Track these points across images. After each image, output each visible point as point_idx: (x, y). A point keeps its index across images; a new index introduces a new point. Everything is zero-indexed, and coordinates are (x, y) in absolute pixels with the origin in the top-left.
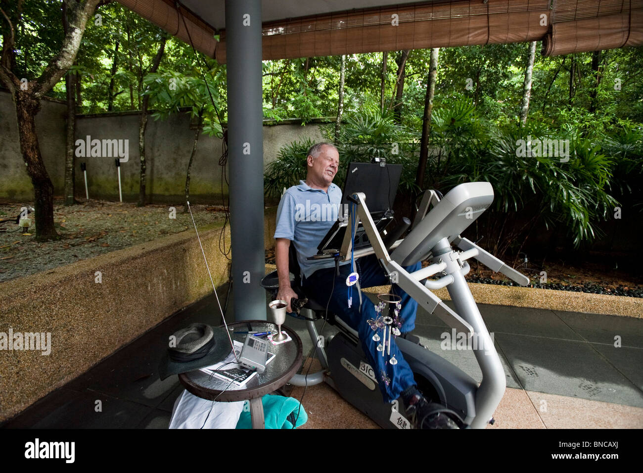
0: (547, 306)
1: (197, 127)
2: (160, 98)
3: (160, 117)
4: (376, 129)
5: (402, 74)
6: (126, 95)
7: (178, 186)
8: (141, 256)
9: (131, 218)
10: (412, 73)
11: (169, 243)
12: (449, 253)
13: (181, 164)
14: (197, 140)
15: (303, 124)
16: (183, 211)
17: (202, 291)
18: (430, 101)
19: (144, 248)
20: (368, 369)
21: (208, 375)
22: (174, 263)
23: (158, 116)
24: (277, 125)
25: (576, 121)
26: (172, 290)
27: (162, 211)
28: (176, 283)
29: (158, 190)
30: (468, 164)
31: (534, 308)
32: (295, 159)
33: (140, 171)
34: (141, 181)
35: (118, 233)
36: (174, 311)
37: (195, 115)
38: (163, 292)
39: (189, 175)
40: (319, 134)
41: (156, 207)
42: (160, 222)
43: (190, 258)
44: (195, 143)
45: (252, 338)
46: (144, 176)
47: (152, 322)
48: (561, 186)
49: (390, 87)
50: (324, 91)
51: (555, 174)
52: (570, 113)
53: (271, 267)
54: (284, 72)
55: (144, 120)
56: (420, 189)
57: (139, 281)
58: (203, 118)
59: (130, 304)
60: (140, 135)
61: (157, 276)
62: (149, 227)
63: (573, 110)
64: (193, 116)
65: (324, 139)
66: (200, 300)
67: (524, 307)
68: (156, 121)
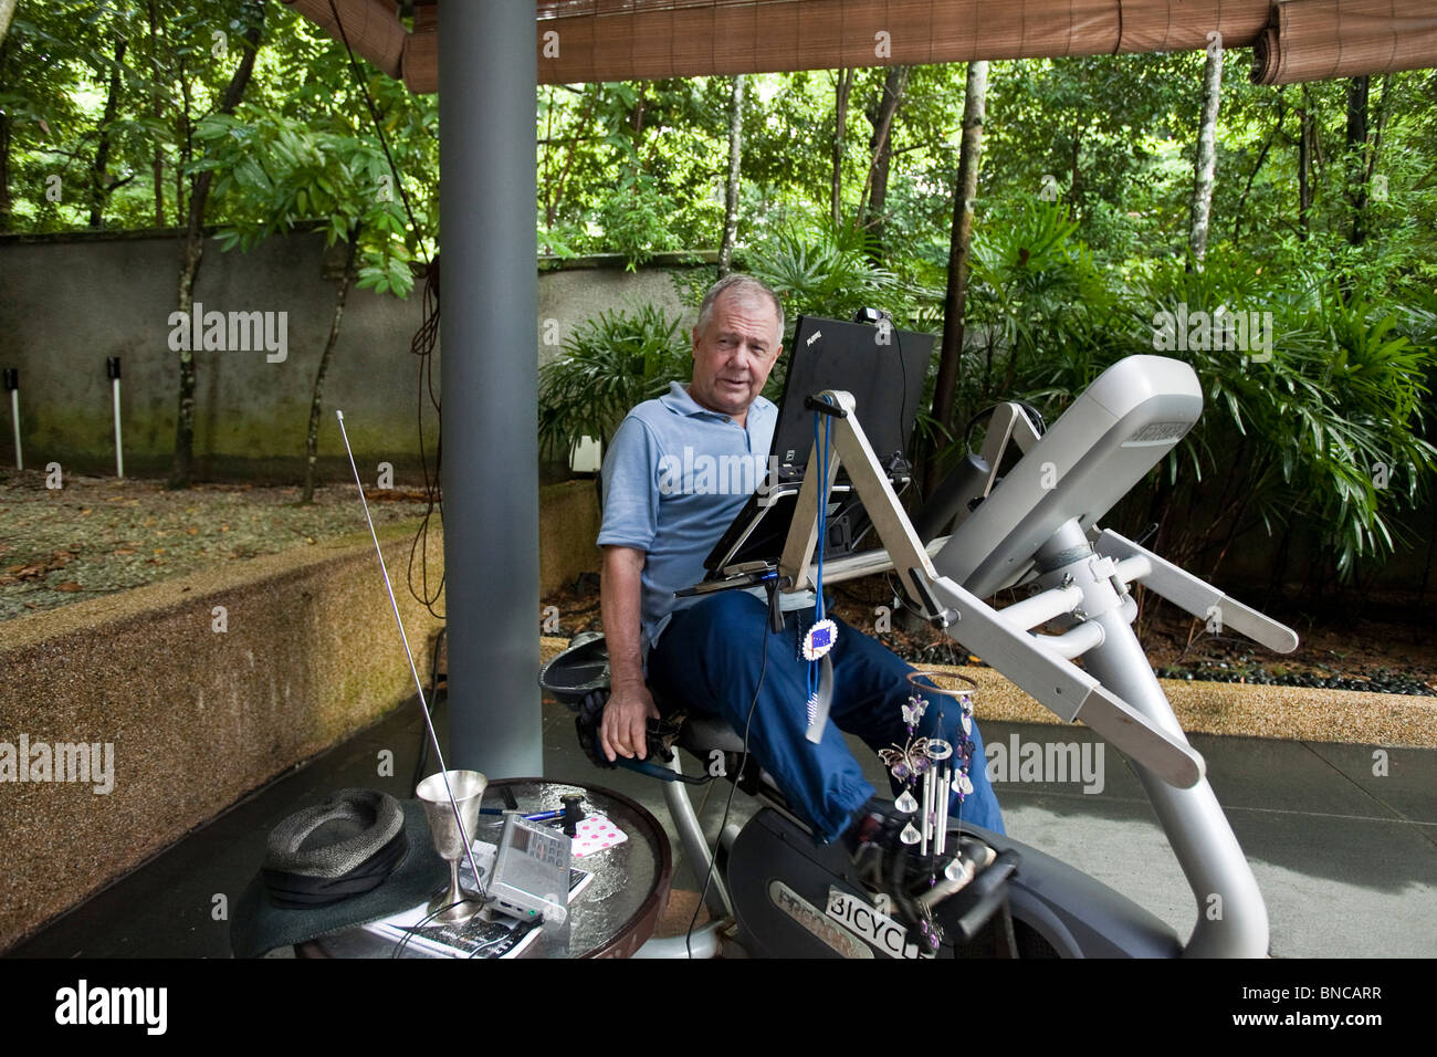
0: (1290, 732)
1: (341, 275)
2: (241, 180)
3: (239, 243)
4: (825, 277)
5: (882, 147)
6: (143, 191)
7: (286, 432)
8: (178, 609)
9: (149, 519)
10: (907, 146)
11: (263, 574)
12: (1087, 560)
13: (296, 373)
14: (343, 305)
15: (631, 266)
16: (299, 500)
17: (355, 714)
18: (967, 203)
19: (188, 589)
20: (854, 908)
21: (389, 942)
22: (276, 632)
23: (232, 238)
24: (561, 270)
25: (1320, 266)
26: (269, 709)
27: (241, 501)
28: (279, 691)
29: (229, 443)
30: (1066, 366)
31: (1256, 738)
32: (614, 354)
33: (178, 390)
34: (181, 420)
35: (109, 557)
36: (274, 771)
37: (339, 236)
38: (241, 717)
39: (318, 401)
40: (672, 294)
41: (221, 491)
42: (234, 527)
43: (323, 618)
44: (336, 314)
45: (521, 824)
46: (188, 406)
47: (205, 805)
48: (1308, 416)
49: (853, 177)
50: (682, 187)
51: (1291, 386)
52: (1305, 244)
53: (548, 643)
54: (577, 139)
55: (194, 251)
56: (944, 430)
57: (172, 682)
58: (360, 247)
59: (139, 752)
60: (179, 293)
61: (225, 668)
62: (201, 539)
63: (1312, 237)
64: (332, 241)
65: (686, 308)
66: (350, 740)
67: (1230, 736)
68: (228, 252)
